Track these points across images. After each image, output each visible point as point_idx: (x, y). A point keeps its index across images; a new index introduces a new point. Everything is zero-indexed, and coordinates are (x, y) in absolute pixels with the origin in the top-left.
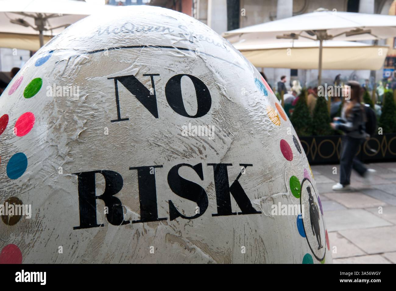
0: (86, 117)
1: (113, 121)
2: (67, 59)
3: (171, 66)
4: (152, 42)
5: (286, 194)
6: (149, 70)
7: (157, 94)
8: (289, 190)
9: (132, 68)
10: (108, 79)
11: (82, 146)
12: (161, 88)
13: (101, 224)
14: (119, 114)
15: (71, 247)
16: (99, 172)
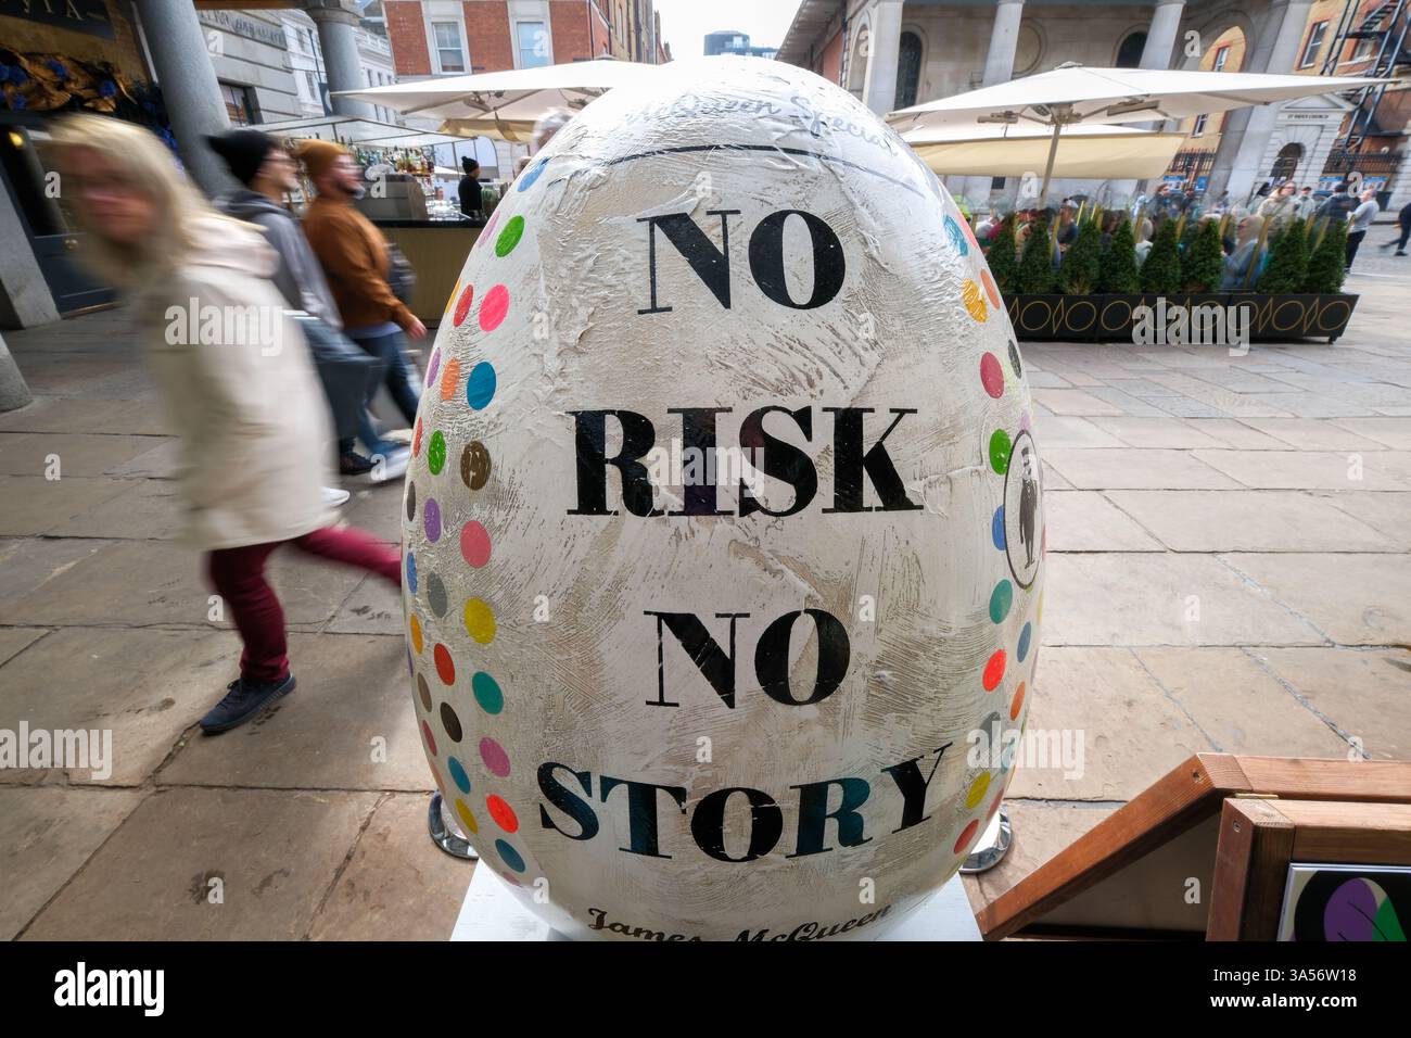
0: (593, 301)
1: (640, 312)
2: (567, 177)
3: (767, 191)
4: (733, 137)
5: (979, 468)
6: (721, 200)
7: (731, 255)
8: (987, 459)
9: (686, 198)
10: (638, 220)
11: (585, 360)
12: (741, 242)
13: (615, 510)
14: (653, 297)
15: (564, 543)
16: (613, 412)
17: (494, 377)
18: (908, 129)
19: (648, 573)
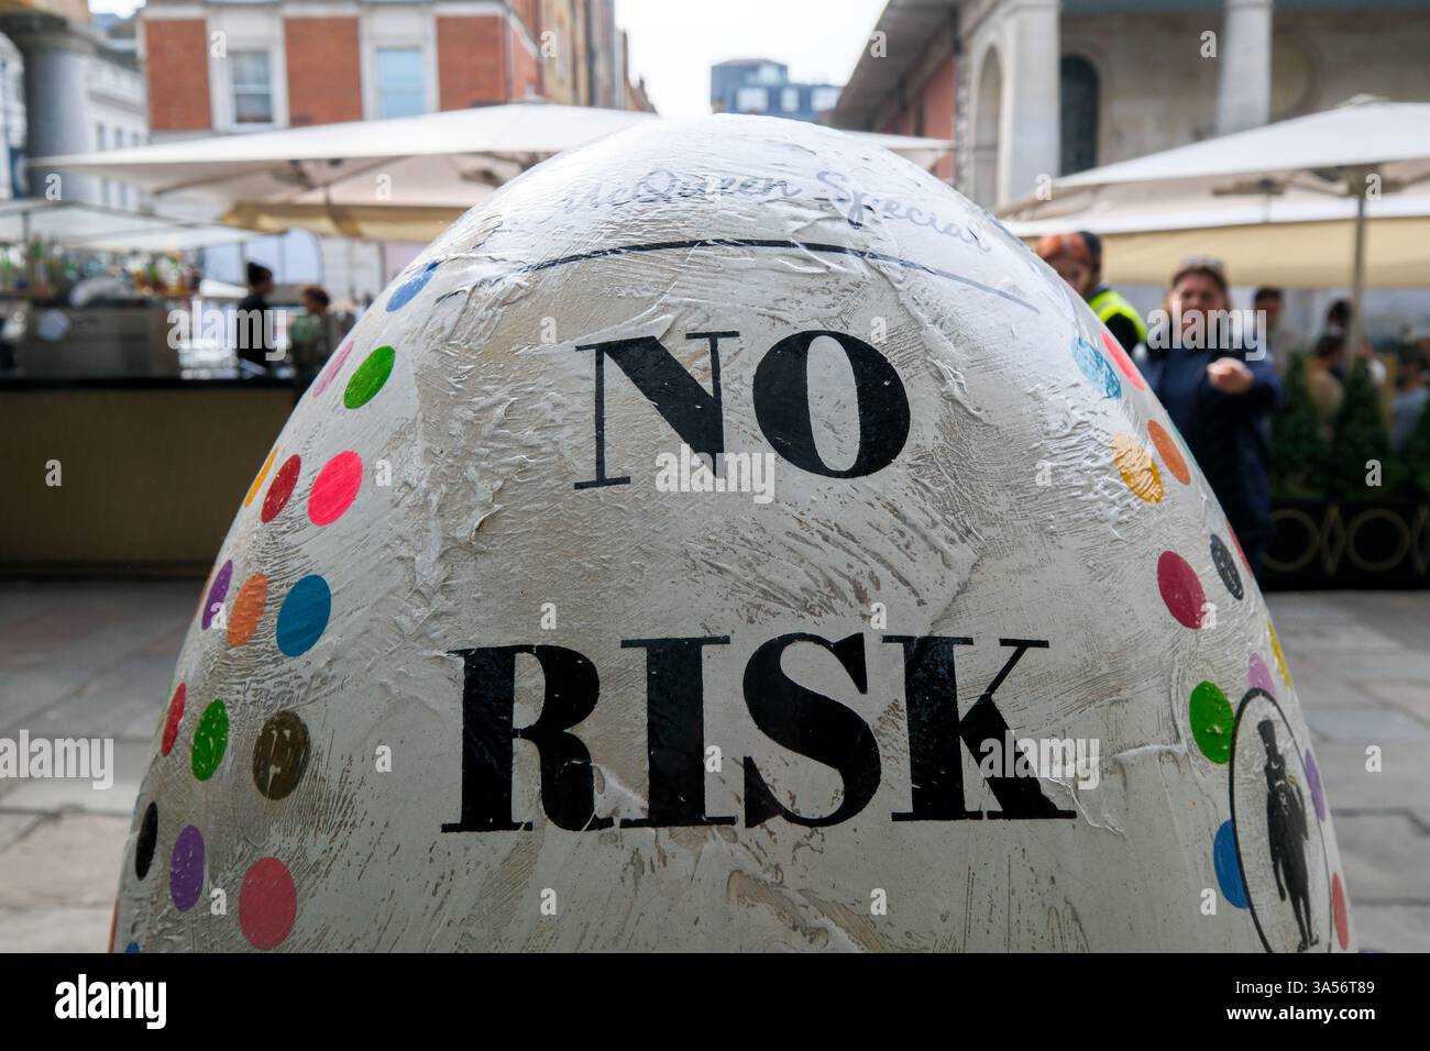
0: (502, 470)
1: (579, 486)
2: (468, 289)
3: (781, 303)
4: (726, 229)
5: (1174, 748)
6: (708, 318)
7: (725, 396)
8: (1186, 734)
9: (654, 315)
10: (579, 349)
11: (484, 564)
12: (741, 377)
13: (526, 820)
14: (600, 463)
15: (432, 886)
16: (527, 649)
17: (328, 600)
18: (1085, 209)
19: (583, 936)
